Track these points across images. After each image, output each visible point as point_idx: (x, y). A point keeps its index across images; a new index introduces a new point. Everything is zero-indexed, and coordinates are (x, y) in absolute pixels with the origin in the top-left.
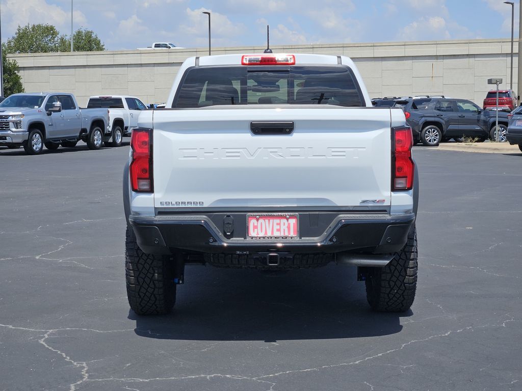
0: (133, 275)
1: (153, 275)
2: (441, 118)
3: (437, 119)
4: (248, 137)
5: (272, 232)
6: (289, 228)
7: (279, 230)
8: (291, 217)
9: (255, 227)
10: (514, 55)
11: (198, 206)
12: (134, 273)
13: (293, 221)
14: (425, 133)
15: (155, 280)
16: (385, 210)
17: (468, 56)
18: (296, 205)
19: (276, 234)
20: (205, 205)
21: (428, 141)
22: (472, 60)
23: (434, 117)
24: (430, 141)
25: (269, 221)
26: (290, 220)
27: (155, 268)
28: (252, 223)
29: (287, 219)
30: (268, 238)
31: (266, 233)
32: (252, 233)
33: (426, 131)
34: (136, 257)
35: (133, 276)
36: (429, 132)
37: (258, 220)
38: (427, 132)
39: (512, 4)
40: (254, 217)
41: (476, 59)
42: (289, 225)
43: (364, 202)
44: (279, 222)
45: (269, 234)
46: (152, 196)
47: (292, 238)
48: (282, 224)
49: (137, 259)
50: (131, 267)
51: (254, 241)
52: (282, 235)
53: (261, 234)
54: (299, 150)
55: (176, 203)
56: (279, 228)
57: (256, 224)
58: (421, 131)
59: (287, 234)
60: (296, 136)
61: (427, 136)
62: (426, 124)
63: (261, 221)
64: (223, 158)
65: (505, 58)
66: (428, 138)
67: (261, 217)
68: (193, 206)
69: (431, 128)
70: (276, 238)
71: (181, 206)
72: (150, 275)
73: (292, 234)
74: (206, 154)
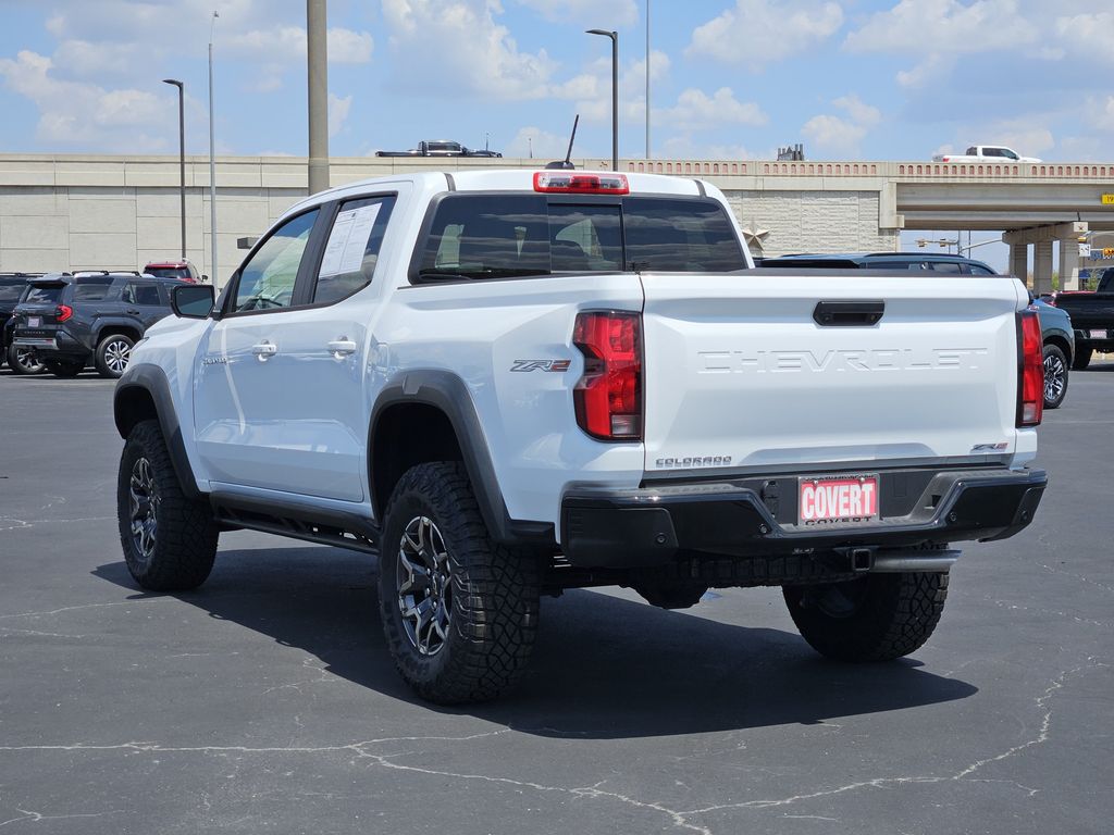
0: (483, 619)
1: (523, 617)
2: (136, 319)
3: (129, 321)
4: (811, 329)
5: (837, 512)
6: (862, 500)
7: (847, 506)
8: (868, 480)
9: (811, 502)
10: (186, 191)
11: (722, 465)
12: (486, 616)
13: (869, 488)
14: (105, 350)
15: (525, 628)
16: (1002, 462)
17: (54, 189)
18: (873, 458)
19: (844, 513)
20: (733, 464)
21: (111, 368)
22: (62, 198)
23: (123, 315)
24: (115, 367)
25: (832, 489)
26: (864, 486)
27: (526, 603)
28: (807, 493)
29: (860, 483)
30: (832, 521)
31: (827, 512)
32: (808, 511)
33: (107, 345)
34: (491, 581)
35: (482, 623)
36: (112, 347)
37: (815, 488)
38: (109, 349)
39: (180, 85)
40: (810, 482)
41: (72, 196)
42: (863, 494)
43: (977, 448)
44: (847, 491)
45: (833, 514)
46: (640, 447)
47: (868, 518)
48: (852, 494)
49: (492, 587)
50: (480, 603)
51: (811, 527)
52: (853, 514)
53: (821, 515)
54: (890, 354)
55: (684, 461)
56: (846, 501)
57: (811, 497)
58: (96, 347)
59: (859, 513)
60: (885, 328)
61: (110, 358)
62: (106, 331)
63: (820, 489)
64: (774, 371)
65: (133, 197)
66: (111, 361)
67: (821, 481)
68: (712, 465)
69: (117, 341)
70: (843, 520)
71: (691, 467)
72: (515, 618)
73: (867, 512)
74: (745, 363)
